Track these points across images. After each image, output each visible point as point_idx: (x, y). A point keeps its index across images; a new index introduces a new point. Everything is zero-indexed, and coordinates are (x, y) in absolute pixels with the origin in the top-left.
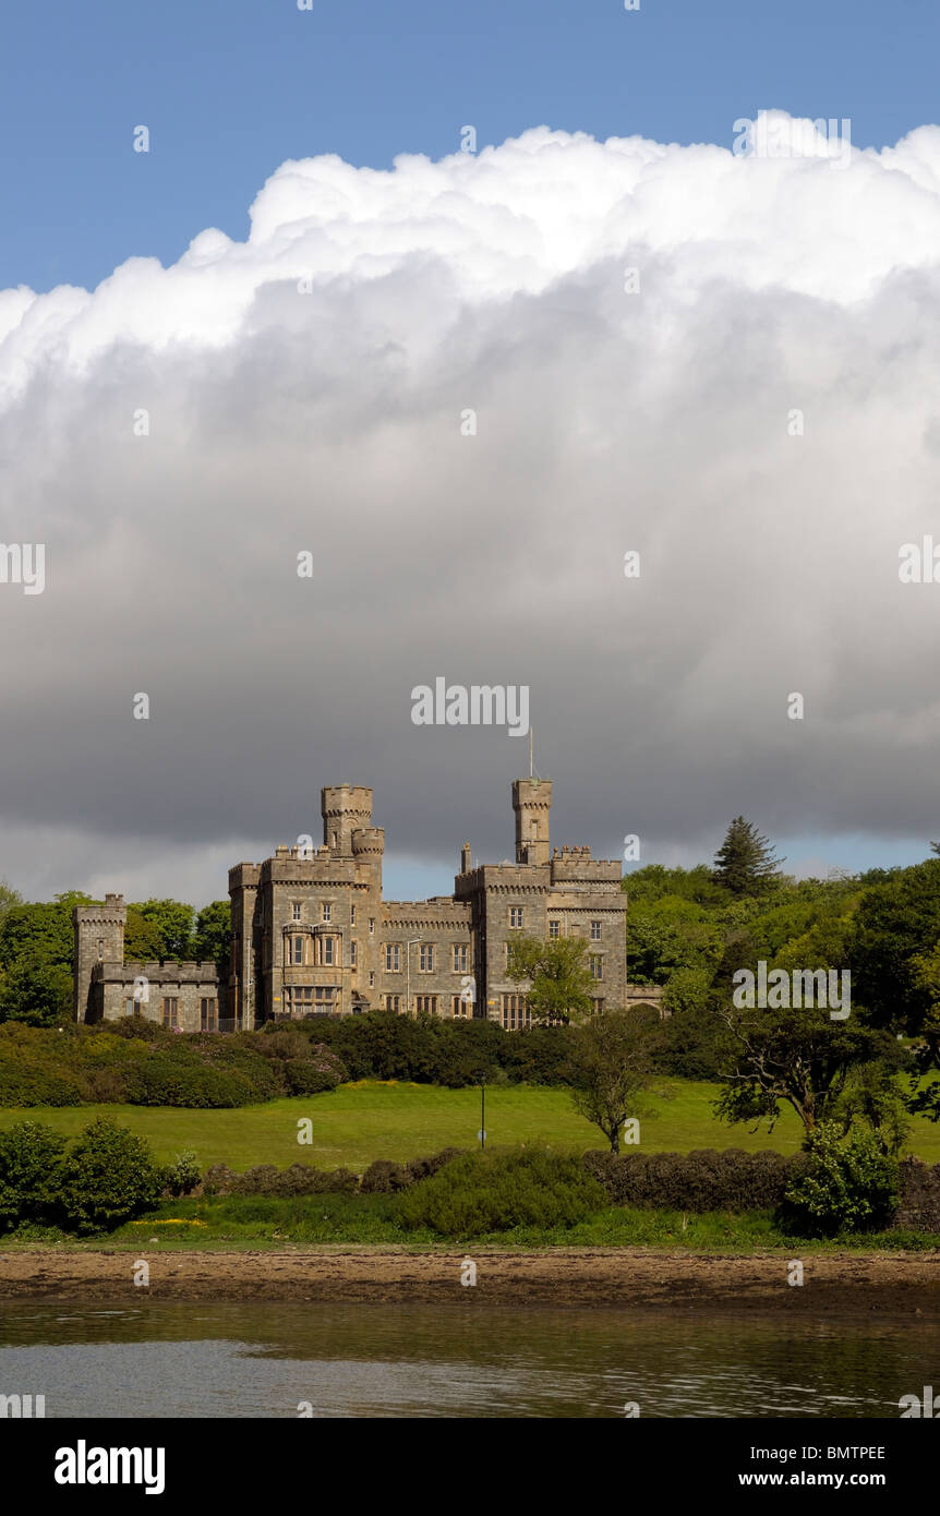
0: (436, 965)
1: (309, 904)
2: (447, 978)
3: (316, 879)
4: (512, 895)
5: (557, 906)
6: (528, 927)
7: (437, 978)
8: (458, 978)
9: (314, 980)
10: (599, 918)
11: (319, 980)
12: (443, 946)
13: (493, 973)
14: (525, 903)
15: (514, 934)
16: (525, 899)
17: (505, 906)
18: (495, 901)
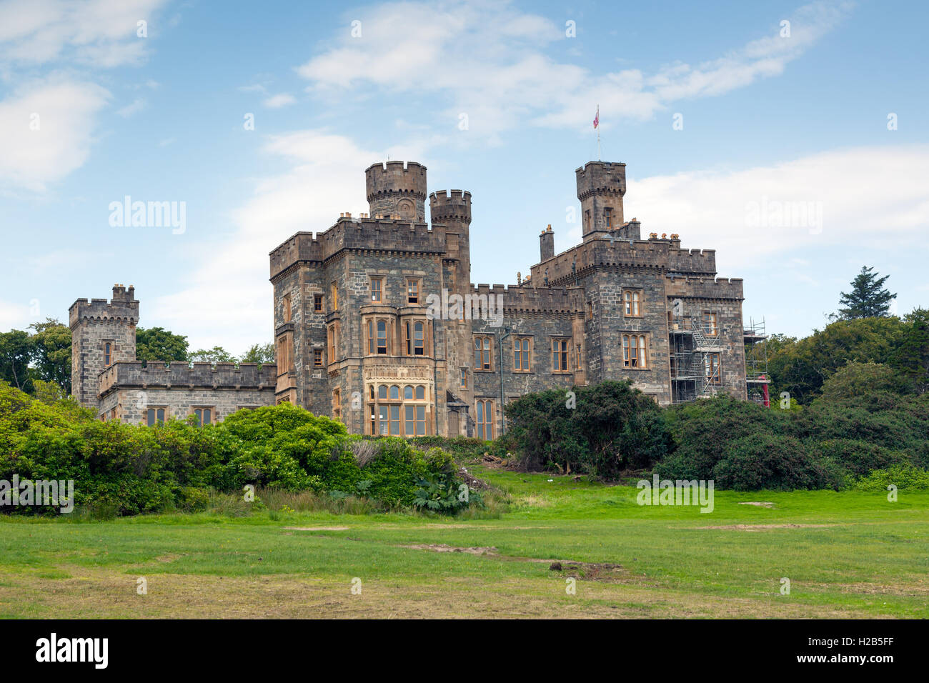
0: (533, 362)
1: (391, 280)
2: (547, 378)
3: (400, 248)
4: (626, 276)
6: (646, 314)
7: (535, 378)
8: (559, 379)
9: (402, 374)
10: (714, 309)
11: (409, 374)
12: (541, 340)
13: (609, 370)
14: (641, 285)
15: (630, 323)
16: (642, 280)
17: (619, 289)
18: (608, 282)
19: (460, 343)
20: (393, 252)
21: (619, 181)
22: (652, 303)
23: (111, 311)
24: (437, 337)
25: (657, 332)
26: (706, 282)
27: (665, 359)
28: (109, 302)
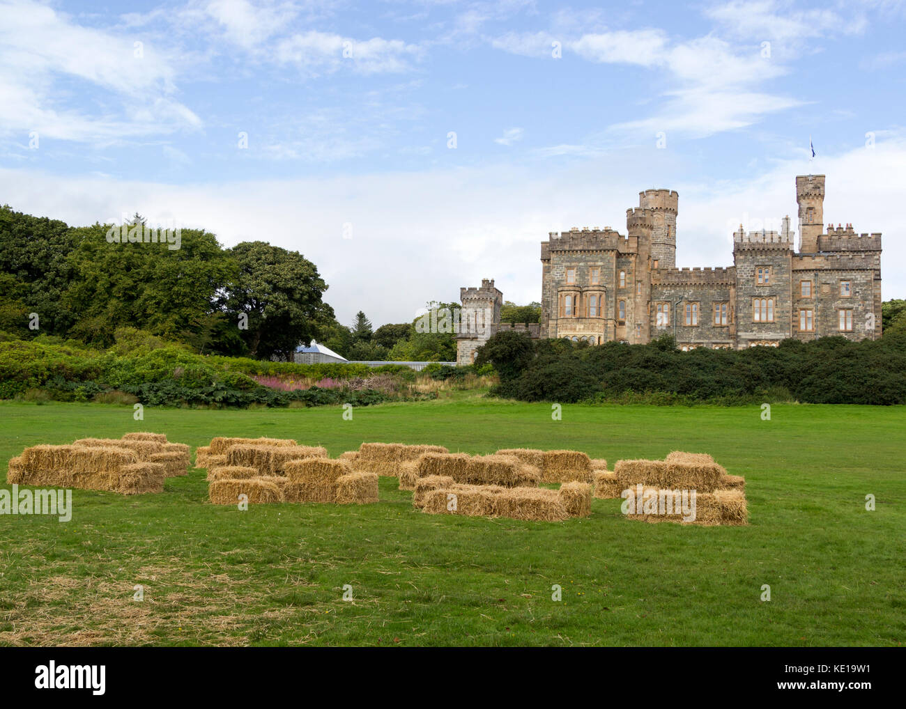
0: (699, 319)
1: (579, 269)
2: (709, 329)
3: (586, 248)
4: (759, 257)
5: (807, 268)
6: (774, 283)
7: (700, 330)
8: (718, 330)
9: (580, 329)
10: (848, 277)
11: (584, 329)
12: (705, 303)
13: (741, 323)
14: (771, 263)
15: (761, 290)
16: (772, 260)
17: (753, 267)
18: (744, 263)
19: (636, 307)
20: (581, 251)
21: (819, 188)
22: (779, 276)
23: (479, 294)
24: (609, 304)
25: (782, 296)
26: (842, 257)
27: (787, 314)
28: (478, 289)
